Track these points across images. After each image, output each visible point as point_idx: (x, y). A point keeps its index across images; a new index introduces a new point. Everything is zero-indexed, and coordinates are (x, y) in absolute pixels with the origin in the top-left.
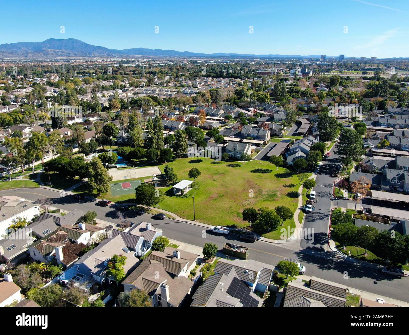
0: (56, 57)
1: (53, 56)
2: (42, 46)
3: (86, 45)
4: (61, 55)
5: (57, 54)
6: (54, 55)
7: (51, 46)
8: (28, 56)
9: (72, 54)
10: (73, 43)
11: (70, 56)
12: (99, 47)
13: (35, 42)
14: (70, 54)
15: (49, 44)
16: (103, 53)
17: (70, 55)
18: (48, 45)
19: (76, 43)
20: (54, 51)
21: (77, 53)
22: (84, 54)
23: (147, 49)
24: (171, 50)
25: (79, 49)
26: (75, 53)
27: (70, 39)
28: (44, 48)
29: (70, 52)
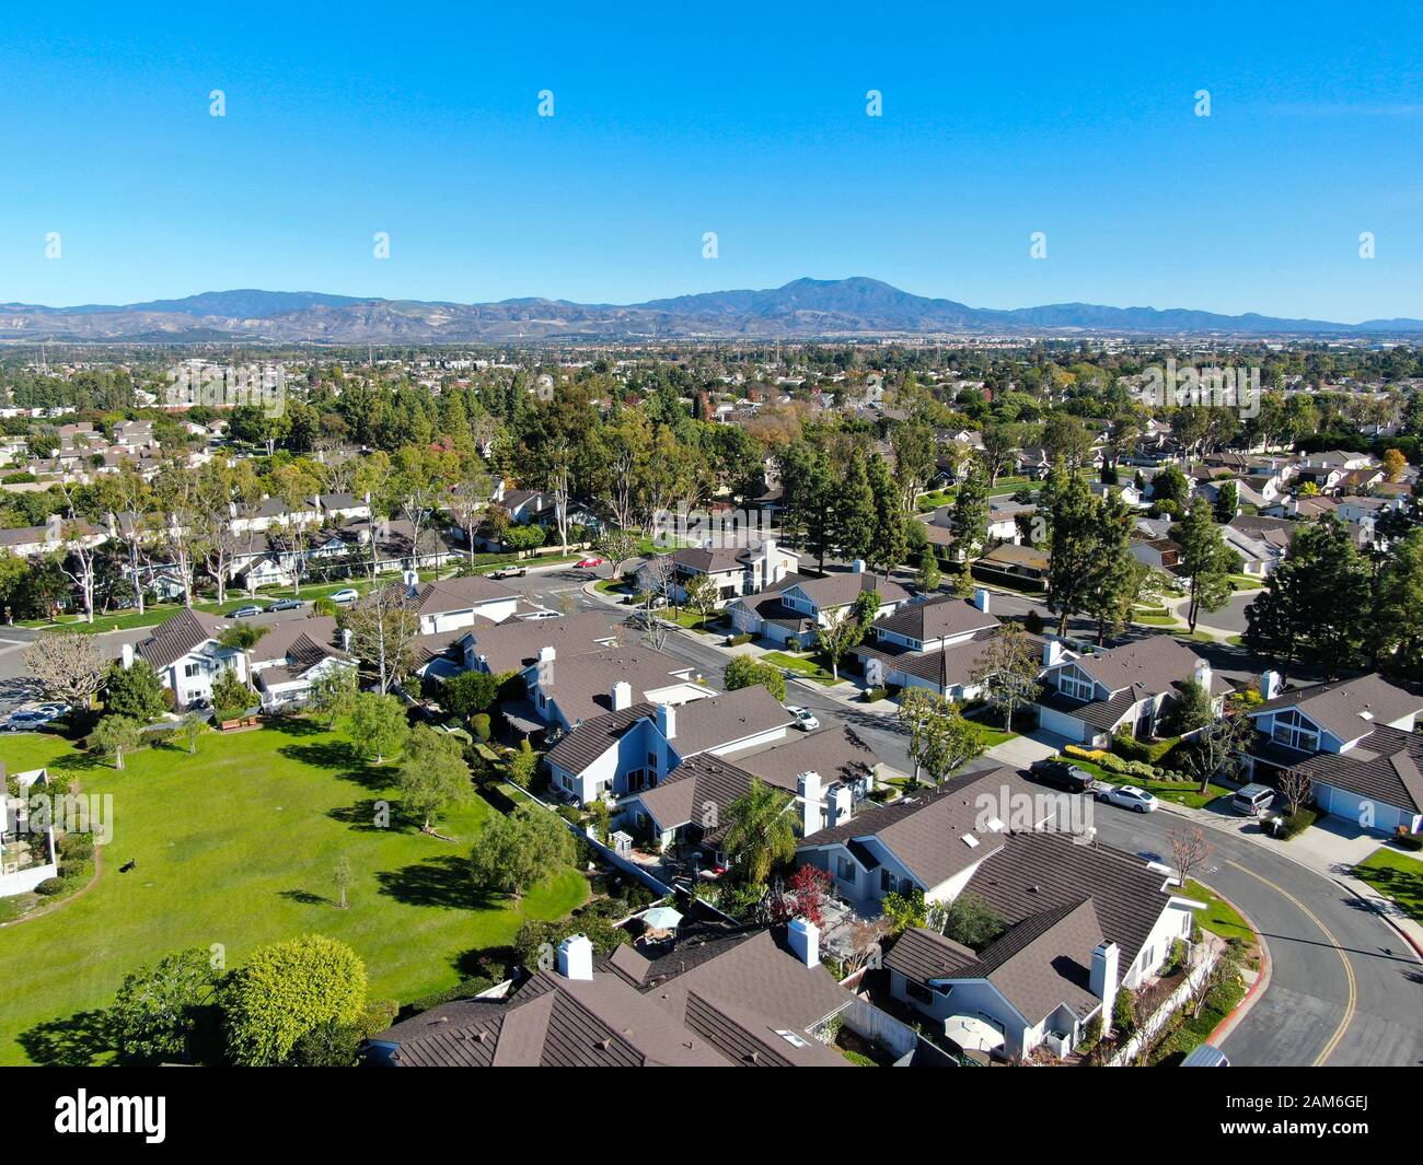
0: (819, 332)
1: (811, 328)
2: (777, 300)
3: (902, 297)
4: (834, 327)
5: (821, 324)
6: (814, 326)
7: (800, 302)
8: (748, 329)
9: (863, 324)
10: (862, 290)
11: (858, 330)
12: (940, 303)
13: (758, 289)
14: (857, 323)
15: (798, 297)
16: (951, 320)
17: (858, 326)
18: (794, 298)
19: (872, 290)
20: (813, 315)
21: (876, 321)
22: (894, 323)
23: (1098, 308)
24: (1191, 308)
25: (881, 309)
26: (871, 322)
27: (855, 279)
28: (783, 307)
29: (857, 318)
